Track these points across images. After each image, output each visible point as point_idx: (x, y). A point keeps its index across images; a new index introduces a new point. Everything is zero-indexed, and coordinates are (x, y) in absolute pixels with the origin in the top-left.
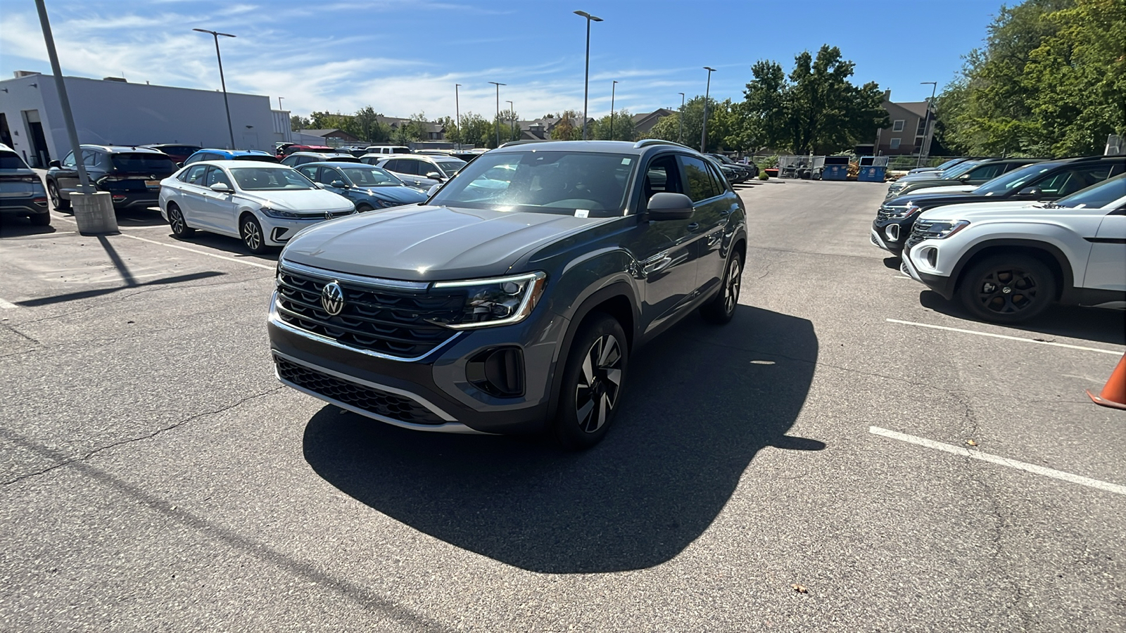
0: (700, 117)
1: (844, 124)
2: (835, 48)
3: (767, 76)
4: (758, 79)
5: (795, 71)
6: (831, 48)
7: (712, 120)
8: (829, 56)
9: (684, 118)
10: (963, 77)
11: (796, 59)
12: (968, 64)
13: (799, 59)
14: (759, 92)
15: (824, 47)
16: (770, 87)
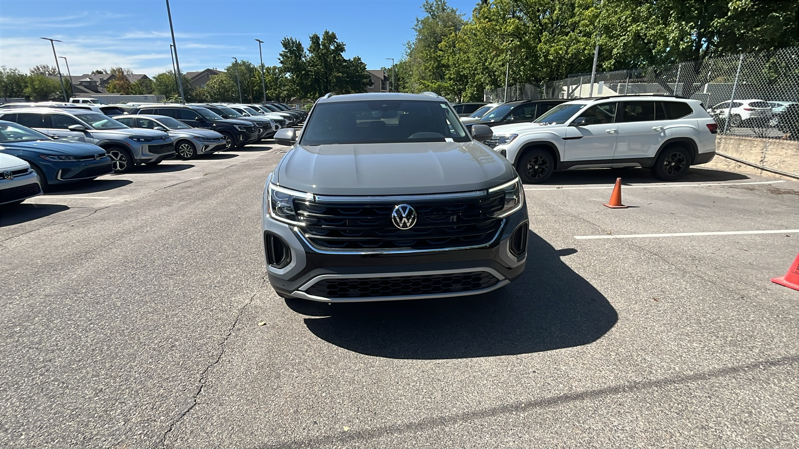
0: (243, 76)
1: (347, 83)
2: (333, 33)
3: (292, 49)
4: (287, 51)
5: (311, 47)
6: (330, 33)
7: (254, 79)
8: (331, 38)
9: (231, 77)
10: (406, 56)
11: (310, 38)
12: (407, 49)
13: (312, 38)
14: (290, 59)
15: (326, 32)
16: (296, 57)
